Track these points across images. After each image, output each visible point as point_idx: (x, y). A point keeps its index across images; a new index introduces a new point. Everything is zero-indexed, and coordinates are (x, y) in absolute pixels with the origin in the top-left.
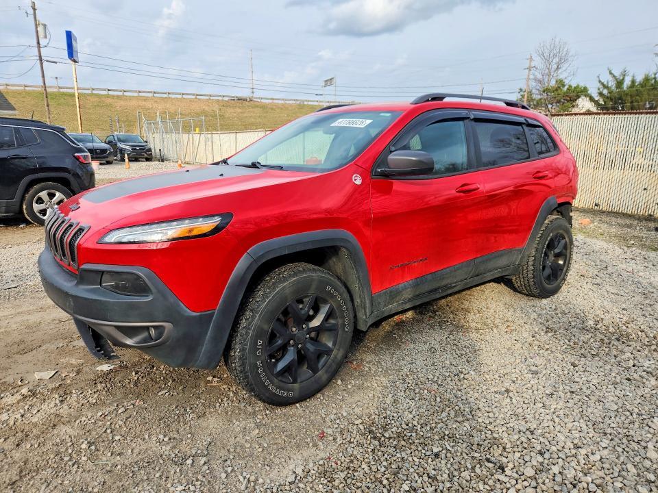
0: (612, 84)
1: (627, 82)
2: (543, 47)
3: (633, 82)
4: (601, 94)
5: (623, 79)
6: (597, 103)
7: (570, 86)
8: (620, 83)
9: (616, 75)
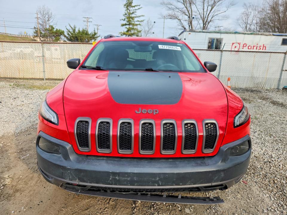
0: (71, 30)
1: (77, 31)
2: (40, 9)
3: (79, 31)
4: (68, 34)
5: (75, 29)
6: (67, 38)
7: (57, 29)
8: (74, 30)
9: (72, 27)
